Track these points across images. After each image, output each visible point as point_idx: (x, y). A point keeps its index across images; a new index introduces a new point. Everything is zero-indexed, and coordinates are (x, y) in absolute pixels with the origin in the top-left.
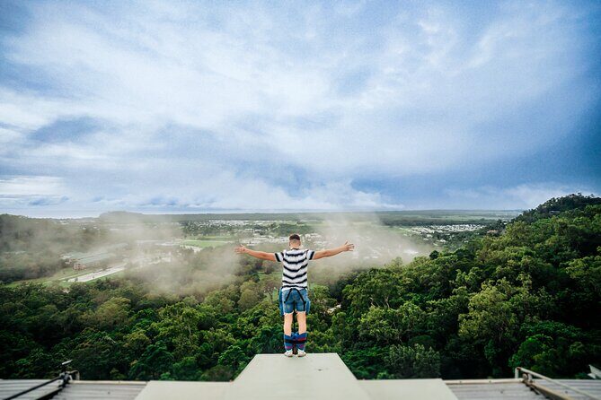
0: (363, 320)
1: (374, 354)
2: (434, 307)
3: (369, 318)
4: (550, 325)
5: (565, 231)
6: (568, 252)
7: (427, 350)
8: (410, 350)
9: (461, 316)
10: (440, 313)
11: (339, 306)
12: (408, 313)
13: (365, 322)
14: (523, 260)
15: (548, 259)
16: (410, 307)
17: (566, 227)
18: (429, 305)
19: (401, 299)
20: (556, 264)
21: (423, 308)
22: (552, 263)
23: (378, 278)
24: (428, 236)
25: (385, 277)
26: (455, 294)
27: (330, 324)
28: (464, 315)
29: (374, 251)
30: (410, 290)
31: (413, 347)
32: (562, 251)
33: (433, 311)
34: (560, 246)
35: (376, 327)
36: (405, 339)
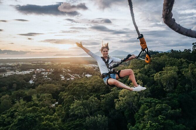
0: (72, 107)
1: (78, 122)
2: (103, 98)
3: (75, 105)
4: (149, 99)
5: (151, 63)
6: (152, 71)
7: (103, 116)
8: (96, 118)
9: (115, 100)
10: (106, 100)
11: (57, 103)
12: (92, 101)
13: (73, 108)
14: (138, 74)
15: (146, 74)
16: (93, 98)
17: (152, 61)
18: (102, 97)
19: (88, 96)
20: (149, 76)
21: (99, 99)
22: (148, 75)
23: (77, 87)
24: (96, 68)
25: (81, 86)
26: (112, 91)
27: (55, 111)
28: (116, 100)
29: (72, 76)
30: (91, 92)
31: (97, 116)
32: (150, 71)
33: (103, 99)
34: (150, 69)
35: (78, 110)
36: (91, 114)
